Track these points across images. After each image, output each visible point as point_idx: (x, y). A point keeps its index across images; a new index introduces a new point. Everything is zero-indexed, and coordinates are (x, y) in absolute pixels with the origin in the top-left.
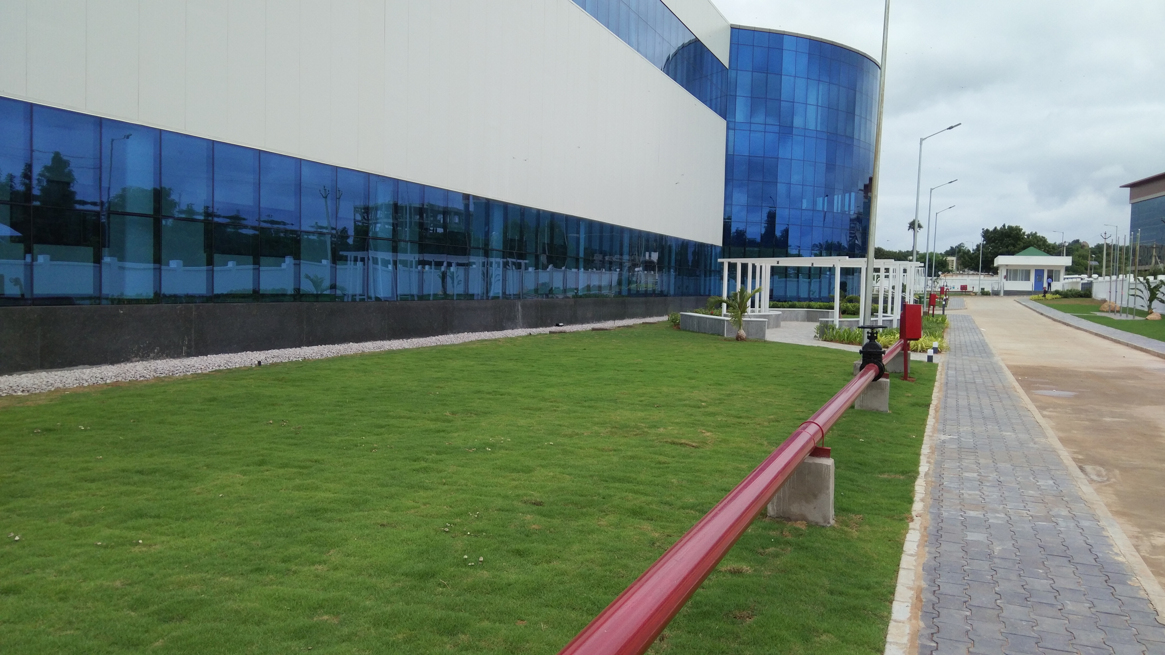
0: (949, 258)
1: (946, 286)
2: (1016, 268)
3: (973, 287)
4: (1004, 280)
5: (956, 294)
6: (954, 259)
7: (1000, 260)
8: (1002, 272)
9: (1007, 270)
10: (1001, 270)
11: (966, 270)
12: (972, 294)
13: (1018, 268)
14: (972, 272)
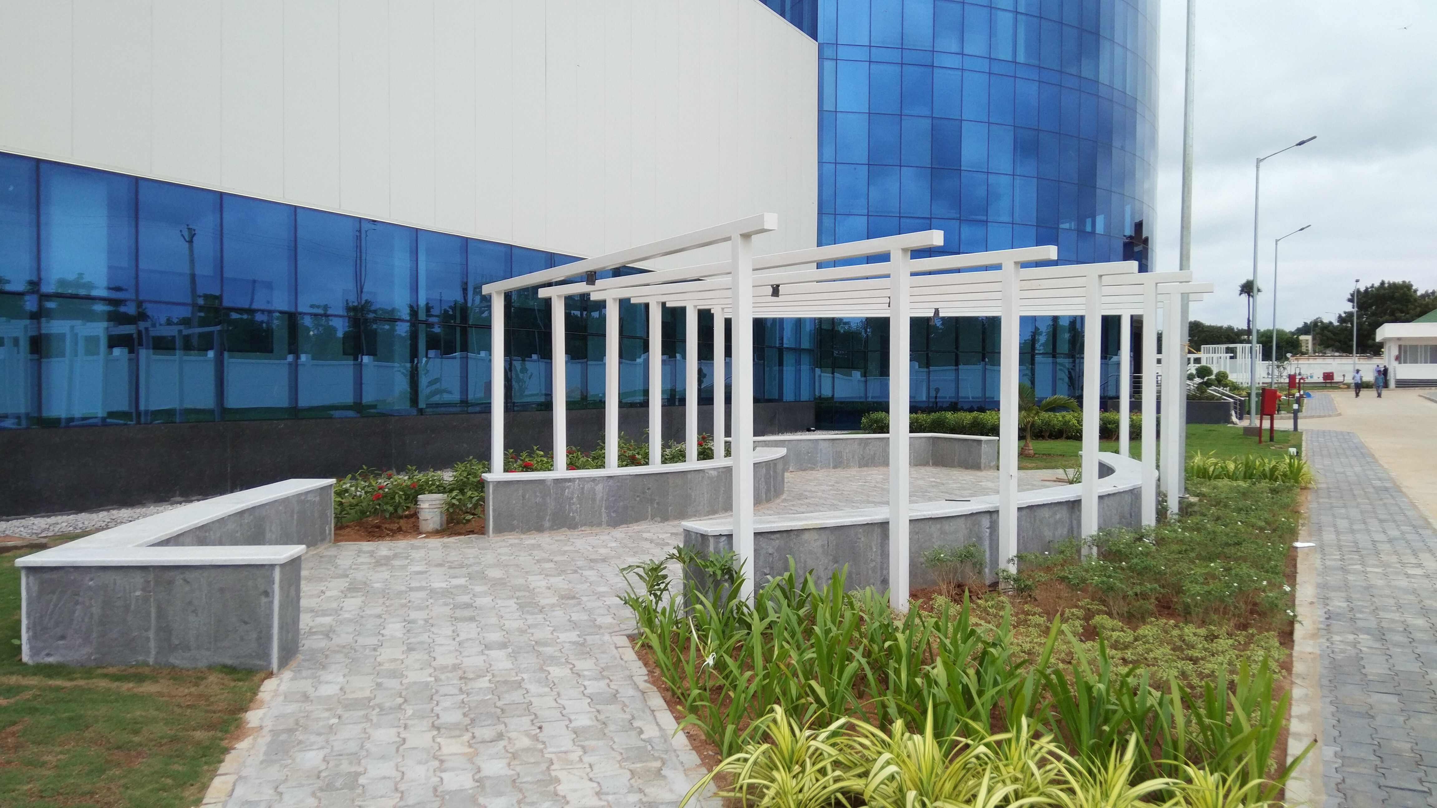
0: (1302, 338)
1: (1300, 374)
2: (1415, 343)
3: (1344, 376)
4: (1395, 364)
5: (1316, 386)
6: (1309, 338)
7: (1387, 331)
8: (1391, 352)
9: (1400, 347)
10: (1389, 350)
11: (1328, 352)
12: (1342, 386)
13: (1419, 343)
14: (1337, 354)
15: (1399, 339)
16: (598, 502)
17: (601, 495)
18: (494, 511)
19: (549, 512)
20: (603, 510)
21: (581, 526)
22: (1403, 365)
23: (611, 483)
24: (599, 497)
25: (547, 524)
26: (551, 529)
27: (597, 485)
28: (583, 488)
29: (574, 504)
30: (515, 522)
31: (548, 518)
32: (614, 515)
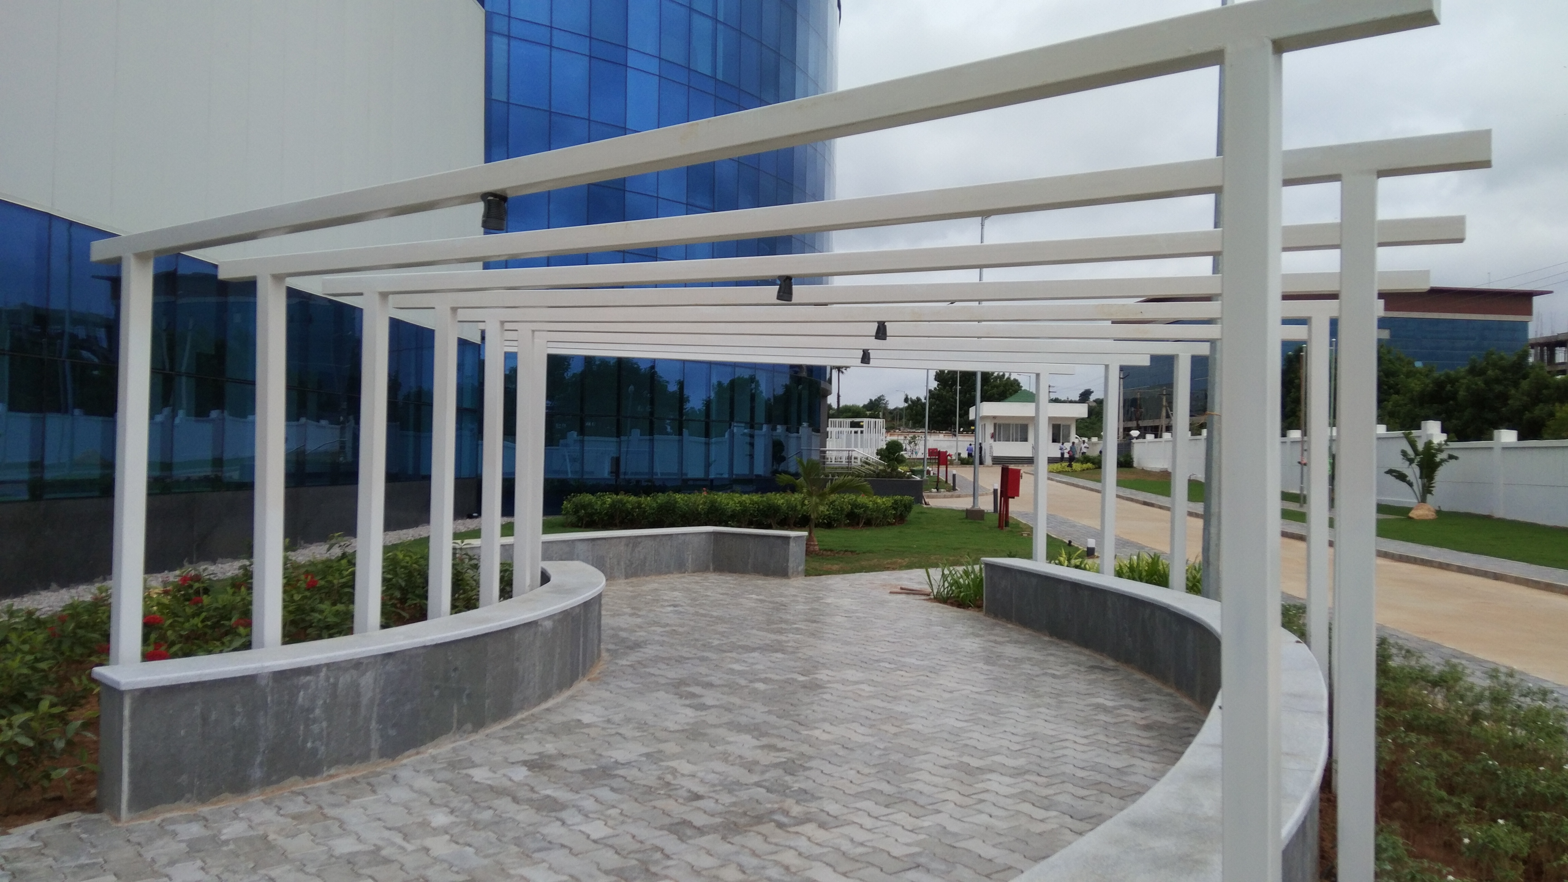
2: (1007, 422)
7: (979, 410)
8: (987, 429)
9: (995, 425)
10: (984, 426)
13: (1011, 422)
15: (994, 417)
16: (363, 711)
17: (370, 694)
18: (133, 757)
19: (262, 746)
20: (374, 725)
21: (329, 767)
22: (997, 442)
23: (390, 666)
24: (366, 697)
25: (257, 773)
26: (267, 782)
27: (364, 673)
28: (335, 685)
29: (315, 721)
30: (184, 779)
31: (259, 759)
32: (392, 732)
